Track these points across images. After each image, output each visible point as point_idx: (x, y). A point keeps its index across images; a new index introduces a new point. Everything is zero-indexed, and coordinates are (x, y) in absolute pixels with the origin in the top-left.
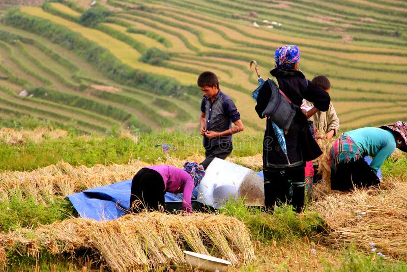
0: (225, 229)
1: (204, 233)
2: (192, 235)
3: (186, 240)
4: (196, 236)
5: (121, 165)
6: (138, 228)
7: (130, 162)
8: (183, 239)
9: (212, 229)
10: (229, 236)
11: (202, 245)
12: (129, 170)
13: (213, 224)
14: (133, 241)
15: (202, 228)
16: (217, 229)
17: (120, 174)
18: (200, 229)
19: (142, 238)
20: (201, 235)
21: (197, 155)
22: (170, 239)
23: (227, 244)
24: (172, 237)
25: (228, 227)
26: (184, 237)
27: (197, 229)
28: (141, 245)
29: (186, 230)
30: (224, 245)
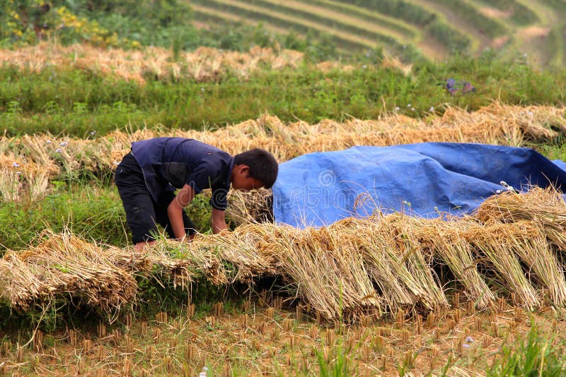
0: (518, 245)
1: (480, 251)
2: (459, 255)
3: (448, 263)
4: (464, 257)
5: (366, 121)
6: (364, 242)
7: (382, 116)
8: (442, 262)
9: (494, 245)
10: (525, 257)
11: (476, 273)
12: (379, 130)
13: (495, 235)
14: (354, 263)
15: (477, 242)
16: (503, 245)
17: (363, 135)
18: (473, 245)
19: (370, 258)
20: (474, 254)
21: (498, 103)
22: (419, 262)
23: (521, 272)
24: (421, 257)
25: (522, 241)
26: (445, 258)
27: (468, 245)
28: (368, 272)
29: (448, 245)
30: (515, 273)
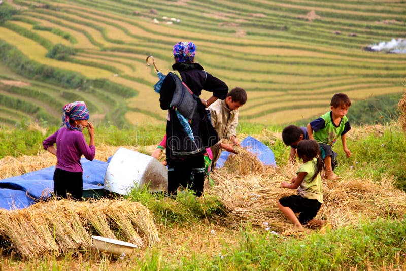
0: (131, 214)
1: (111, 218)
2: (99, 221)
3: (94, 225)
4: (103, 222)
5: (30, 157)
6: (48, 216)
7: (39, 153)
8: (91, 225)
9: (118, 214)
10: (135, 220)
11: (109, 230)
12: (38, 161)
13: (119, 209)
14: (43, 227)
15: (109, 213)
16: (123, 214)
17: (29, 164)
18: (107, 215)
19: (51, 225)
20: (108, 220)
21: (103, 145)
22: (78, 225)
23: (132, 228)
24: (80, 223)
25: (133, 212)
26: (92, 222)
27: (104, 215)
28: (51, 232)
29: (93, 216)
30: (130, 229)
